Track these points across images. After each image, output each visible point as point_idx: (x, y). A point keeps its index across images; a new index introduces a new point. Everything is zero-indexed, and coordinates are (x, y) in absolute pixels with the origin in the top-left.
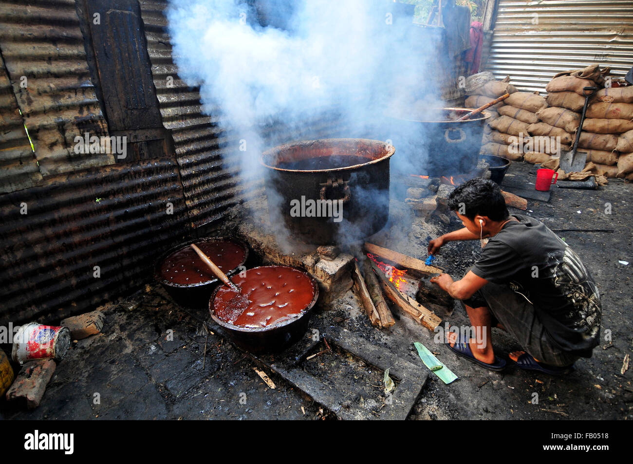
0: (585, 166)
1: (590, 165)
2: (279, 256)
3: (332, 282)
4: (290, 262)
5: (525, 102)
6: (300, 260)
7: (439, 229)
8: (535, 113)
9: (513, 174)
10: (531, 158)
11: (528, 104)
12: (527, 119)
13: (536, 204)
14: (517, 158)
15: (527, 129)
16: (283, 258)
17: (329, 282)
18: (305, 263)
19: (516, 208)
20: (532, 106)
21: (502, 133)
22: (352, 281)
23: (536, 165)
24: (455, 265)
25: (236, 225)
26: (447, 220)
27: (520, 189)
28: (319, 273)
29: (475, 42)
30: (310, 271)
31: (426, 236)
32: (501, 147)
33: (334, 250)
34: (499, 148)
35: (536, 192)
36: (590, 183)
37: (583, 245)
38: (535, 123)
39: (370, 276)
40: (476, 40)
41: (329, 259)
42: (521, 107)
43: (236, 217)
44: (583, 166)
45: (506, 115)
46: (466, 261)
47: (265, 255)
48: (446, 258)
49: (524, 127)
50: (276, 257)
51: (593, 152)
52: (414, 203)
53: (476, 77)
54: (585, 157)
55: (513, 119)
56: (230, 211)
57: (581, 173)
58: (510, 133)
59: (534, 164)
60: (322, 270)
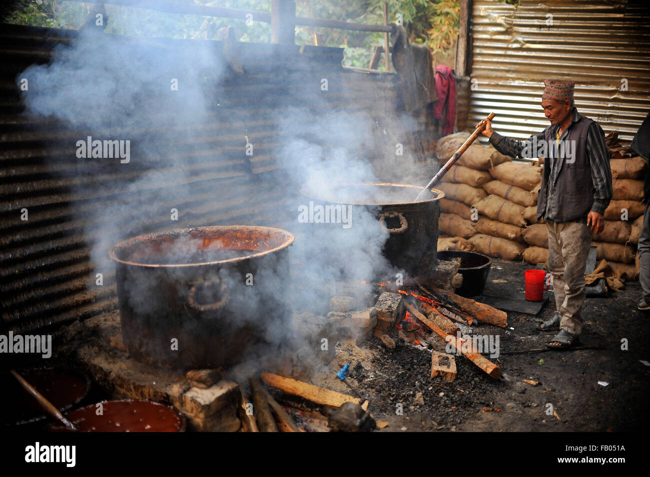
0: (596, 267)
1: (603, 265)
2: (135, 387)
3: (206, 417)
4: (149, 395)
5: (516, 176)
6: (164, 390)
7: (376, 355)
8: (530, 191)
9: (506, 280)
10: (532, 256)
11: (520, 179)
12: (521, 199)
13: (522, 319)
14: (514, 256)
15: (523, 215)
16: (140, 391)
17: (202, 415)
18: (170, 393)
19: (494, 325)
20: (525, 181)
21: (493, 219)
22: (237, 420)
23: (539, 265)
24: (391, 400)
25: (73, 349)
26: (390, 343)
27: (505, 299)
28: (189, 406)
29: (443, 92)
30: (177, 405)
31: (355, 363)
32: (492, 241)
33: (209, 374)
34: (490, 243)
35: (527, 302)
36: (598, 289)
37: (564, 366)
38: (531, 206)
39: (263, 413)
40: (445, 89)
41: (203, 386)
42: (512, 183)
43: (73, 339)
44: (594, 265)
45: (495, 194)
46: (404, 394)
47: (115, 389)
48: (380, 392)
49: (518, 211)
50: (131, 390)
51: (605, 246)
52: (339, 318)
53: (451, 139)
54: (595, 253)
55: (504, 200)
56: (64, 330)
57: (592, 275)
58: (501, 219)
59: (535, 265)
60: (193, 400)
